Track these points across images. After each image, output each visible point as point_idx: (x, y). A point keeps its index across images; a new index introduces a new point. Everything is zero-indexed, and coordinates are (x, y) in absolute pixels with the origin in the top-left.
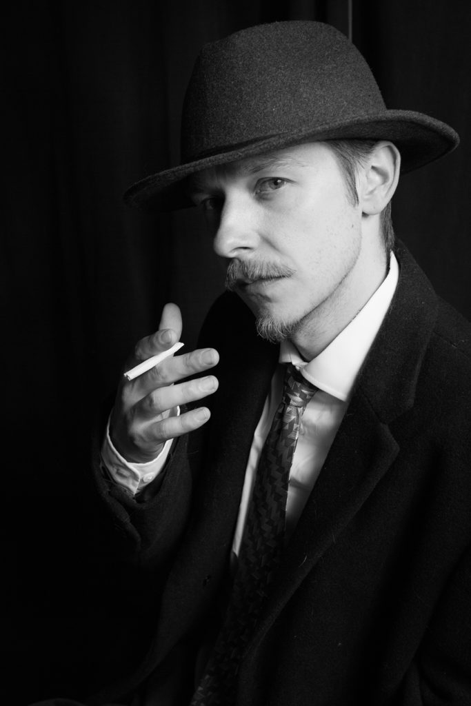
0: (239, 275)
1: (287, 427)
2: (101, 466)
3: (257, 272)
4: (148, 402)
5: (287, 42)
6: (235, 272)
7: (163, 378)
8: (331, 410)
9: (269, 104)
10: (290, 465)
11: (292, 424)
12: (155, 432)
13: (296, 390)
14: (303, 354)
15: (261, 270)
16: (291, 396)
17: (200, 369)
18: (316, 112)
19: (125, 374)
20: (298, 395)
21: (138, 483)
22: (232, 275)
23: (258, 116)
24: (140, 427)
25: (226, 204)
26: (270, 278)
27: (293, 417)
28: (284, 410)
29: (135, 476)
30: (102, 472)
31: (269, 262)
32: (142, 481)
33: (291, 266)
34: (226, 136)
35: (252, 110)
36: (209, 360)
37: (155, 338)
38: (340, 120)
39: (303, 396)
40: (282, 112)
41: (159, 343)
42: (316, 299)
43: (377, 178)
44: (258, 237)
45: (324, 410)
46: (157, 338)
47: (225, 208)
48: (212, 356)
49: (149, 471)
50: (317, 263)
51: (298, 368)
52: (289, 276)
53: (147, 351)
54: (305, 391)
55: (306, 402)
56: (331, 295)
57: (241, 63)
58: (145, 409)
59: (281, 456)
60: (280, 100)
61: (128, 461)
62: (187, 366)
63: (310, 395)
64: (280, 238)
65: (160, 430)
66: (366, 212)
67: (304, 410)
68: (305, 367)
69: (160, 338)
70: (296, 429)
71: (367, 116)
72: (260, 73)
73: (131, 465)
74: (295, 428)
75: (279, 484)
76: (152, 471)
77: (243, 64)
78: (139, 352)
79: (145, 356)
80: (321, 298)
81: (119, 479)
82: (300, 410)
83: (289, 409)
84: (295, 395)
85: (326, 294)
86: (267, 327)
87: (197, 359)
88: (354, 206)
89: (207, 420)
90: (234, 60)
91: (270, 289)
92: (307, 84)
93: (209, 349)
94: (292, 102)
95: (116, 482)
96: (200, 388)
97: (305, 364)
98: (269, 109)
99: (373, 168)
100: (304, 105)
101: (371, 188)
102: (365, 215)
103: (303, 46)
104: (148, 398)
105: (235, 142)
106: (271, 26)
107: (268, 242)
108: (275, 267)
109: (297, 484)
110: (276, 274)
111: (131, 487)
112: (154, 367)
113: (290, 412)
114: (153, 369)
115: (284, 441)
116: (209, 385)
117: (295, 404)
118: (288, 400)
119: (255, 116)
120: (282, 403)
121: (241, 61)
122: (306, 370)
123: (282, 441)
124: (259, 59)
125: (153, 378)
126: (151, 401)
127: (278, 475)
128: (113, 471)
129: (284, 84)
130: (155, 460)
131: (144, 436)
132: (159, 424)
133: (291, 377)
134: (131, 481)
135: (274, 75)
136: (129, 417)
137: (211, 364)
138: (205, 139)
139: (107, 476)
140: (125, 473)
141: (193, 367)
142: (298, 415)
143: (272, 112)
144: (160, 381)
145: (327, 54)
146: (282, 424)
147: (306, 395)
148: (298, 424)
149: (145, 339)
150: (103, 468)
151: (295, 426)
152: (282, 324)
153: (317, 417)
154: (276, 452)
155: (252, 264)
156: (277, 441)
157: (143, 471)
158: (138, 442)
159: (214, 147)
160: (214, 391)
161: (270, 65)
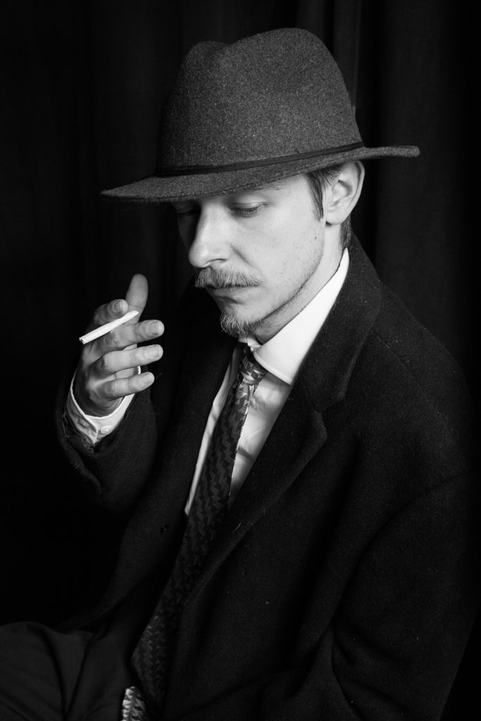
0: (210, 281)
1: (238, 402)
2: (64, 416)
3: (228, 281)
4: (101, 363)
5: (268, 57)
6: (206, 279)
7: (115, 343)
8: (280, 390)
9: (250, 130)
10: (238, 437)
11: (243, 400)
12: (106, 390)
13: (249, 369)
14: (259, 339)
15: (231, 279)
16: (244, 375)
17: (147, 338)
18: (293, 138)
19: (80, 339)
20: (250, 374)
21: (96, 434)
22: (203, 280)
23: (238, 140)
24: (94, 384)
25: (202, 217)
26: (238, 286)
27: (245, 394)
28: (237, 386)
29: (93, 429)
30: (66, 420)
31: (239, 273)
32: (100, 432)
33: (258, 277)
34: (207, 156)
35: (233, 134)
36: (154, 331)
37: (109, 307)
38: (318, 164)
39: (255, 376)
40: (261, 139)
41: (112, 312)
42: (277, 304)
43: (342, 190)
44: (231, 249)
45: (274, 389)
46: (111, 307)
47: (201, 221)
48: (158, 328)
49: (106, 424)
50: (282, 273)
51: (252, 349)
52: (256, 285)
53: (103, 317)
54: (256, 372)
55: (257, 381)
56: (292, 299)
57: (224, 85)
58: (98, 369)
59: (232, 427)
60: (261, 126)
61: (86, 414)
62: (136, 334)
63: (261, 375)
64: (249, 251)
65: (110, 389)
66: (330, 221)
67: (255, 388)
68: (257, 350)
69: (113, 307)
70: (246, 405)
71: (342, 159)
72: (242, 97)
73: (88, 417)
74: (245, 403)
75: (228, 452)
76: (108, 424)
77: (226, 87)
78: (97, 318)
79: (102, 322)
80: (282, 302)
81: (81, 429)
82: (252, 388)
83: (241, 386)
84: (248, 374)
85: (286, 298)
86: (231, 324)
87: (144, 328)
88: (319, 220)
89: (150, 384)
90: (218, 82)
91: (237, 295)
92: (286, 109)
93: (155, 321)
94: (271, 128)
95: (79, 432)
96: (145, 355)
97: (258, 346)
98: (249, 135)
99: (339, 181)
100: (282, 131)
101: (335, 199)
102: (328, 224)
103: (281, 61)
104: (101, 360)
105: (215, 164)
106: (253, 40)
107: (238, 253)
108: (244, 277)
109: (244, 453)
110: (244, 284)
111: (91, 436)
112: (109, 333)
113: (242, 389)
114: (108, 334)
115: (235, 415)
116: (155, 353)
117: (247, 382)
118: (241, 378)
119: (236, 141)
120: (236, 380)
121: (224, 83)
122: (258, 353)
123: (233, 414)
124: (242, 83)
125: (107, 342)
126: (103, 363)
127: (228, 444)
128: (75, 420)
129: (265, 109)
130: (110, 415)
131: (97, 393)
132: (110, 383)
133: (246, 357)
134: (90, 431)
135: (255, 99)
136: (86, 374)
137: (156, 334)
138: (186, 155)
139: (71, 426)
140: (85, 424)
141: (141, 336)
142: (249, 392)
143: (252, 138)
144: (113, 345)
145: (304, 67)
146: (235, 399)
147: (257, 375)
148: (248, 400)
149: (103, 306)
150: (66, 416)
151: (246, 402)
152: (245, 323)
153: (268, 395)
154: (227, 424)
155: (223, 272)
156: (229, 414)
157: (99, 423)
158: (93, 398)
159: (194, 164)
160: (158, 358)
161: (253, 89)
